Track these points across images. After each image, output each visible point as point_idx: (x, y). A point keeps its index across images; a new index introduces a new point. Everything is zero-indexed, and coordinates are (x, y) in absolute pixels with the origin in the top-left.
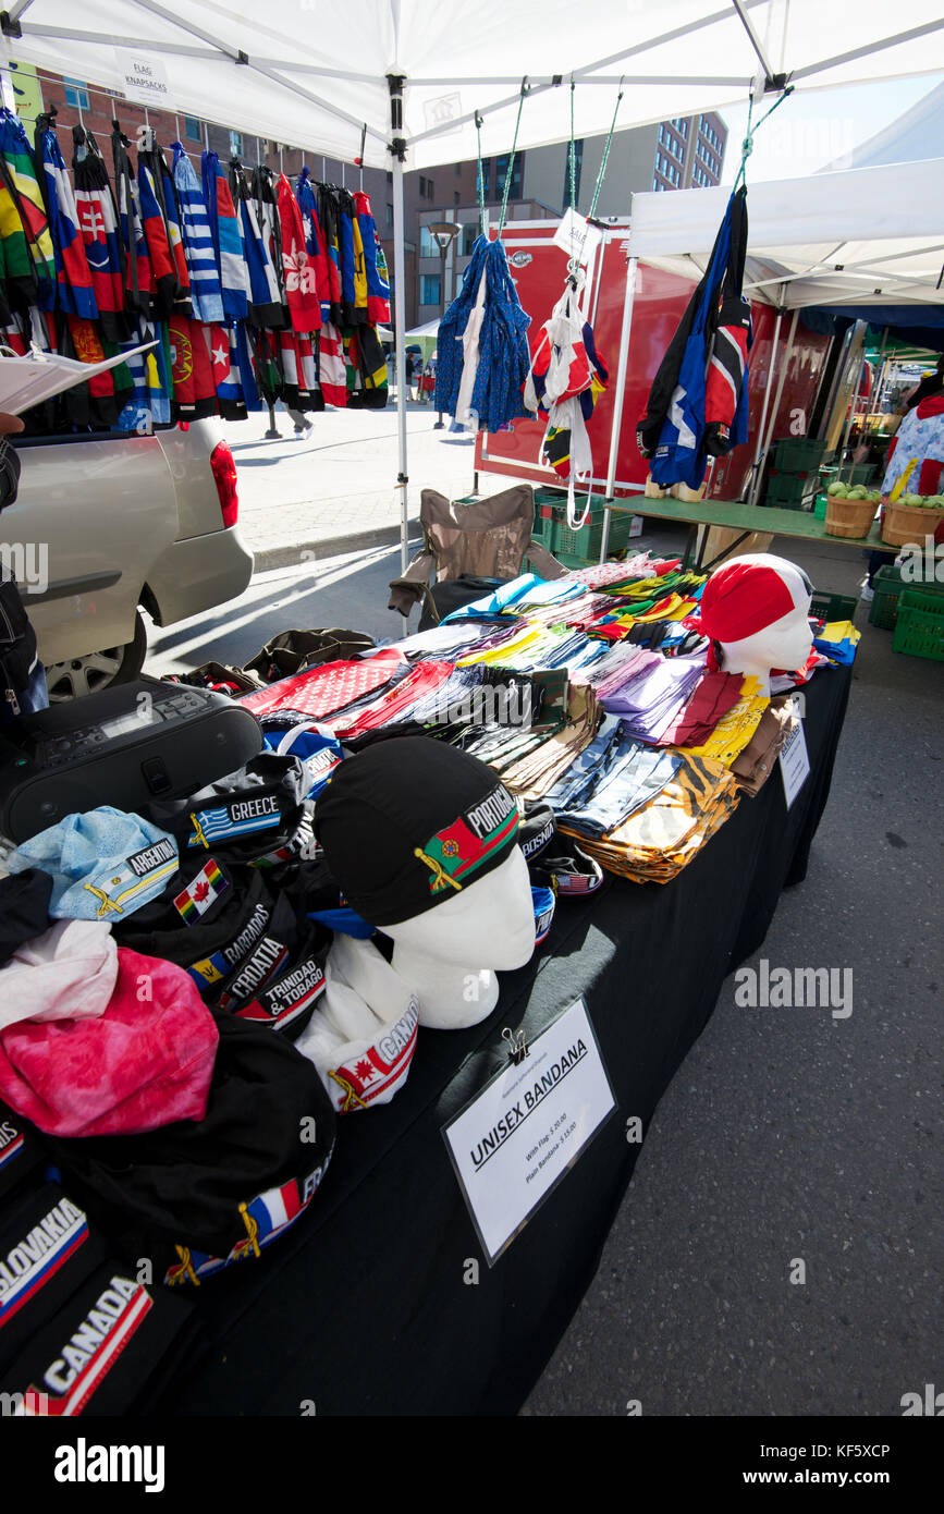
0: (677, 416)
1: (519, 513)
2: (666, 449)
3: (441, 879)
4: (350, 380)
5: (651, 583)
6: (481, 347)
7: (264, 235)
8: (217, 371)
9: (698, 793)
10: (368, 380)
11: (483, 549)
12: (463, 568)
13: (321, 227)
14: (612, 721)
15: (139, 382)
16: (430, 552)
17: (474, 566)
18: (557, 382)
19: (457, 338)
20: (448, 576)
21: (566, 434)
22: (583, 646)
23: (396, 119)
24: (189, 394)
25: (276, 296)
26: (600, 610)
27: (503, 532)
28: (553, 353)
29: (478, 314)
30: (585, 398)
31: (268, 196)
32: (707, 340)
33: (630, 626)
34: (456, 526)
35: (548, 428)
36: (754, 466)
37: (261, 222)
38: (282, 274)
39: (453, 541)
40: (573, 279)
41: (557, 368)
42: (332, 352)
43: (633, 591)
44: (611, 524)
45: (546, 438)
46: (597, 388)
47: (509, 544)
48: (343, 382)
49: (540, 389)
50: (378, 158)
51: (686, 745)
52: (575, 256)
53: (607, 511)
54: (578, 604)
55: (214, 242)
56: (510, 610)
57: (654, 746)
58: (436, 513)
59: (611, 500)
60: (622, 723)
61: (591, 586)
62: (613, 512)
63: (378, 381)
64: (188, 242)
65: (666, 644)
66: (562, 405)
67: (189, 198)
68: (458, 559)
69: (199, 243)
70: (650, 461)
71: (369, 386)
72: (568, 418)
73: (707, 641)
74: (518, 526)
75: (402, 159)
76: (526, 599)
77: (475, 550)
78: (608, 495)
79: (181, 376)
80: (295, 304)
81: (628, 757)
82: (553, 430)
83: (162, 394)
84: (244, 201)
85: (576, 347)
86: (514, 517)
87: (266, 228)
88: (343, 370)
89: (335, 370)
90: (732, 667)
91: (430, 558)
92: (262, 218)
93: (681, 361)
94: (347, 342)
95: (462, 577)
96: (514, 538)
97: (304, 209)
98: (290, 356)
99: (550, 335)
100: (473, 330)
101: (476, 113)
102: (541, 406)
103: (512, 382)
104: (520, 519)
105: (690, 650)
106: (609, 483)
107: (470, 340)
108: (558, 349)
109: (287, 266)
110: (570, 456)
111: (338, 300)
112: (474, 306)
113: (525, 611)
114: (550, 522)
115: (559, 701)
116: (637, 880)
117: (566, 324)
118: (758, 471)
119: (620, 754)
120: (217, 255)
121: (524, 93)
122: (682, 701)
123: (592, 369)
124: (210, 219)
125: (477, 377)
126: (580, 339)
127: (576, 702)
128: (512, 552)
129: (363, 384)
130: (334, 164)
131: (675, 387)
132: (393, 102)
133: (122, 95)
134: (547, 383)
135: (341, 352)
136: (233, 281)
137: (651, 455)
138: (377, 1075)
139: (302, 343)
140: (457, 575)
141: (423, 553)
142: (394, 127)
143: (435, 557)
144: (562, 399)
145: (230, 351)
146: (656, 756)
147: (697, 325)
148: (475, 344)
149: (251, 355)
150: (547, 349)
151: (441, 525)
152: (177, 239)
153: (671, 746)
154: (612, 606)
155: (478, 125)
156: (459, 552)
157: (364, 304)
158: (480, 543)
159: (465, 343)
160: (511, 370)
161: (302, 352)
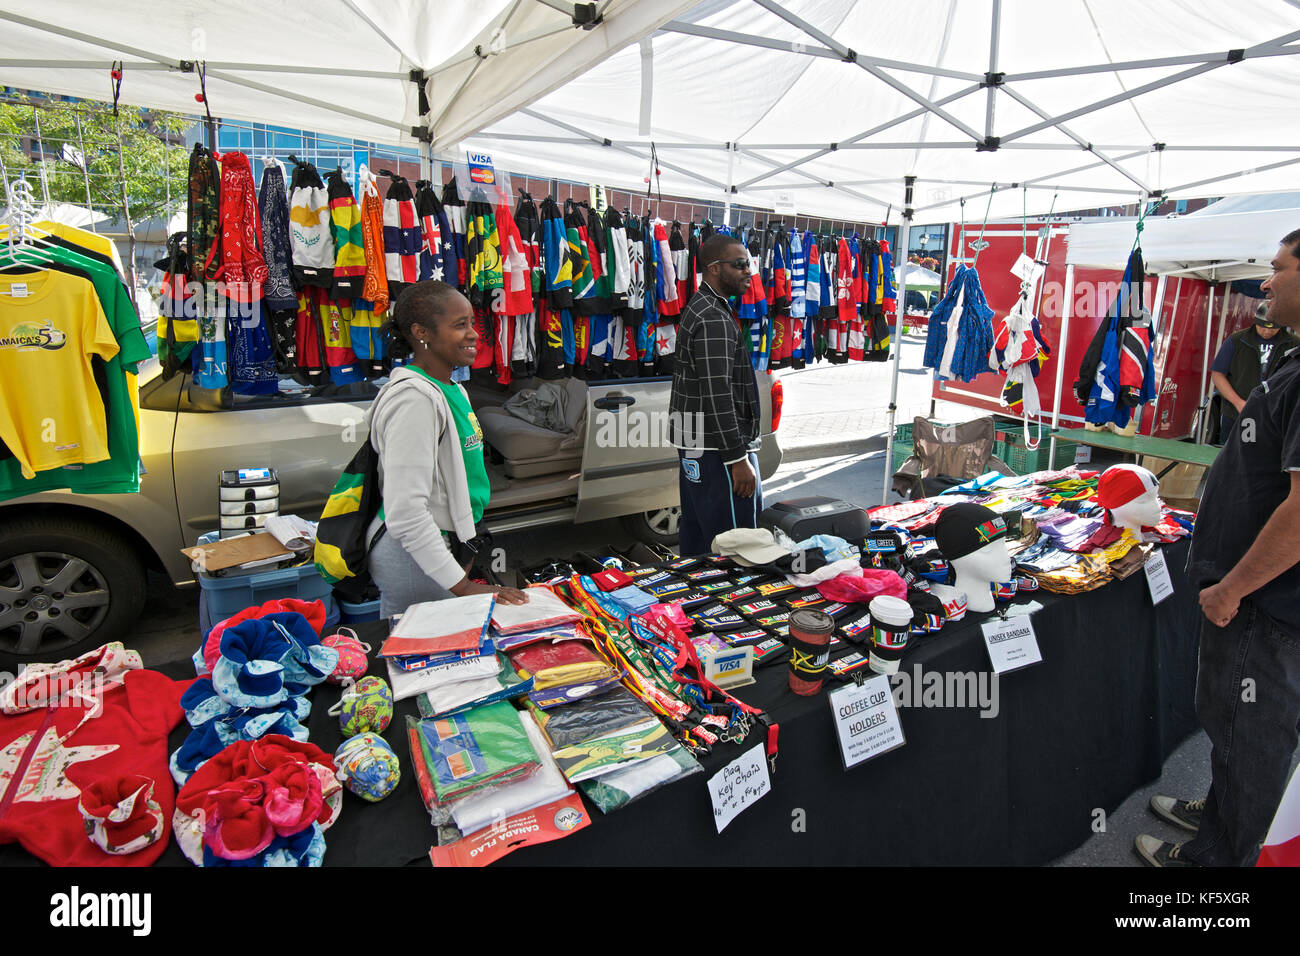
0: (1100, 379)
1: (984, 435)
2: (1094, 401)
3: (983, 538)
4: (866, 345)
5: (1076, 482)
6: (959, 330)
7: (829, 271)
8: (793, 342)
9: (1088, 568)
10: (877, 345)
11: (955, 459)
12: (940, 469)
13: (861, 263)
14: (1045, 536)
15: (756, 349)
16: (918, 458)
17: (948, 469)
18: (1013, 353)
19: (943, 323)
20: (929, 474)
21: (1020, 387)
22: (1030, 508)
23: (909, 198)
24: (779, 356)
25: (833, 302)
26: (1041, 493)
27: (971, 448)
28: (1011, 338)
29: (958, 310)
30: (1034, 364)
31: (835, 250)
32: (1119, 334)
33: (1059, 501)
34: (937, 442)
35: (1007, 381)
36: (1199, 408)
37: (829, 263)
38: (837, 289)
39: (934, 451)
40: (1024, 293)
41: (1013, 346)
42: (857, 329)
43: (1064, 486)
44: (1057, 449)
45: (1005, 388)
46: (1042, 358)
47: (974, 456)
48: (862, 347)
49: (1001, 357)
50: (896, 219)
51: (1085, 552)
52: (1026, 280)
53: (1053, 439)
54: (1028, 490)
55: (805, 277)
56: (986, 488)
57: (1069, 551)
58: (923, 431)
59: (1056, 430)
60: (1050, 538)
61: (1036, 481)
62: (1058, 441)
63: (883, 346)
64: (794, 278)
65: (1081, 511)
66: (1017, 368)
67: (796, 256)
68: (937, 464)
69: (797, 278)
70: (1084, 408)
71: (877, 348)
72: (1022, 376)
73: (1104, 511)
74: (982, 444)
75: (910, 219)
76: (995, 484)
77: (949, 459)
78: (1054, 426)
79: (776, 345)
80: (842, 305)
81: (1053, 553)
82: (1010, 383)
83: (766, 355)
84: (823, 253)
85: (1027, 333)
86: (979, 438)
87: (832, 266)
88: (863, 339)
89: (858, 340)
90: (1118, 523)
91: (917, 461)
92: (830, 260)
93: (1102, 346)
94: (866, 323)
95: (939, 475)
96: (978, 452)
97: (852, 254)
98: (834, 333)
99: (1008, 325)
100: (954, 320)
101: (961, 199)
102: (1001, 367)
103: (981, 353)
104: (984, 440)
105: (1095, 515)
106: (1055, 415)
107: (953, 325)
108: (1014, 333)
109: (840, 285)
110: (1023, 400)
111: (866, 301)
112: (955, 306)
113: (995, 490)
114: (1004, 444)
115: (1017, 525)
116: (1054, 591)
117: (1020, 318)
118: (1204, 414)
119: (1049, 551)
120: (806, 283)
121: (993, 191)
122: (1087, 536)
123: (1038, 345)
124: (805, 266)
125: (956, 348)
126: (1030, 328)
127: (1026, 527)
128: (976, 462)
129: (873, 348)
130: (871, 228)
131: (1099, 362)
132: (907, 190)
133: (773, 211)
134: (1006, 354)
135: (862, 329)
136: (812, 296)
137: (1085, 403)
138: (955, 609)
139: (841, 325)
140: (936, 474)
141: (912, 458)
142: (907, 202)
143: (921, 461)
144: (1016, 365)
145: (803, 331)
146: (1069, 555)
147: (1112, 327)
148: (956, 328)
149: (813, 332)
150: (1006, 333)
151: (926, 439)
152: (789, 277)
153: (1077, 552)
154: (1048, 492)
155: (962, 205)
156: (938, 459)
157: (880, 302)
158: (953, 454)
159: (948, 327)
160: (980, 344)
161: (841, 330)
